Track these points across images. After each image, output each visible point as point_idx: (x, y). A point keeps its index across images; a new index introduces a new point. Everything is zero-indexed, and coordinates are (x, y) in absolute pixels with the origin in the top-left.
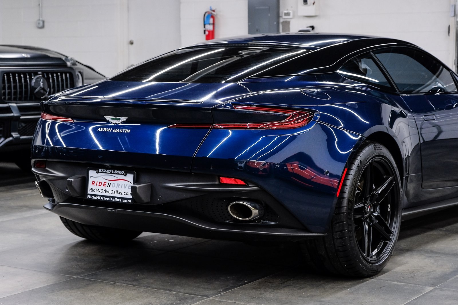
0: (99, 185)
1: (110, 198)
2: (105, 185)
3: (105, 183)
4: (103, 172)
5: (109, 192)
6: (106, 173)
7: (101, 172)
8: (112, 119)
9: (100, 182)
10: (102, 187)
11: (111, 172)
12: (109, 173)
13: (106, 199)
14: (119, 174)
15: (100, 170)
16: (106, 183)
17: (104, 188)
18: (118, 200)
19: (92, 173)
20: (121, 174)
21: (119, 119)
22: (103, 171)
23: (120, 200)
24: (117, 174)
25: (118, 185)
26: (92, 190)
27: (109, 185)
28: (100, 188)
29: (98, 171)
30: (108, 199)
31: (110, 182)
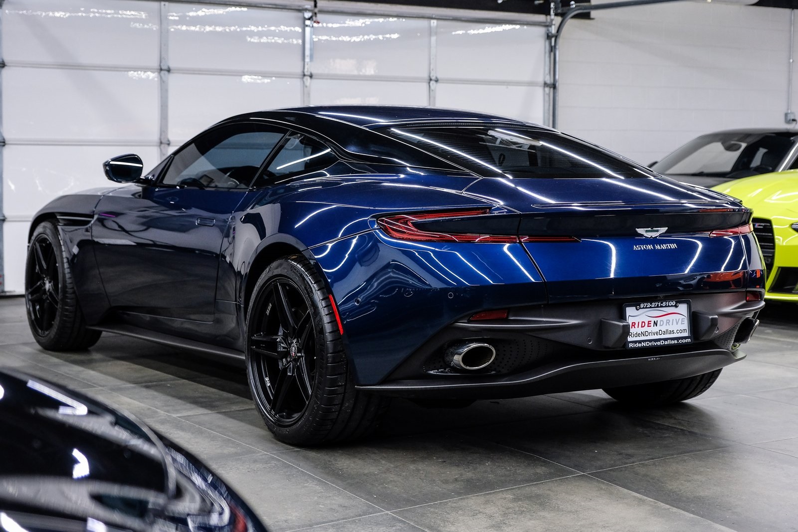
0: (642, 327)
1: (661, 341)
2: (649, 325)
3: (649, 322)
4: (646, 308)
5: (657, 333)
6: (651, 307)
7: (643, 308)
8: (647, 231)
9: (642, 322)
10: (646, 329)
11: (658, 305)
12: (655, 307)
13: (655, 344)
14: (669, 306)
15: (642, 306)
16: (651, 321)
17: (649, 330)
18: (673, 342)
19: (630, 311)
20: (672, 306)
21: (657, 231)
22: (647, 305)
23: (676, 342)
24: (666, 306)
25: (668, 322)
26: (632, 335)
27: (656, 324)
28: (643, 330)
29: (640, 306)
30: (658, 343)
31: (656, 319)
